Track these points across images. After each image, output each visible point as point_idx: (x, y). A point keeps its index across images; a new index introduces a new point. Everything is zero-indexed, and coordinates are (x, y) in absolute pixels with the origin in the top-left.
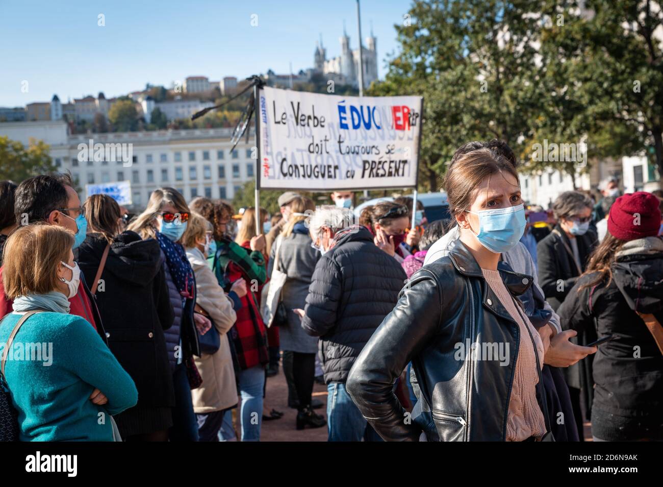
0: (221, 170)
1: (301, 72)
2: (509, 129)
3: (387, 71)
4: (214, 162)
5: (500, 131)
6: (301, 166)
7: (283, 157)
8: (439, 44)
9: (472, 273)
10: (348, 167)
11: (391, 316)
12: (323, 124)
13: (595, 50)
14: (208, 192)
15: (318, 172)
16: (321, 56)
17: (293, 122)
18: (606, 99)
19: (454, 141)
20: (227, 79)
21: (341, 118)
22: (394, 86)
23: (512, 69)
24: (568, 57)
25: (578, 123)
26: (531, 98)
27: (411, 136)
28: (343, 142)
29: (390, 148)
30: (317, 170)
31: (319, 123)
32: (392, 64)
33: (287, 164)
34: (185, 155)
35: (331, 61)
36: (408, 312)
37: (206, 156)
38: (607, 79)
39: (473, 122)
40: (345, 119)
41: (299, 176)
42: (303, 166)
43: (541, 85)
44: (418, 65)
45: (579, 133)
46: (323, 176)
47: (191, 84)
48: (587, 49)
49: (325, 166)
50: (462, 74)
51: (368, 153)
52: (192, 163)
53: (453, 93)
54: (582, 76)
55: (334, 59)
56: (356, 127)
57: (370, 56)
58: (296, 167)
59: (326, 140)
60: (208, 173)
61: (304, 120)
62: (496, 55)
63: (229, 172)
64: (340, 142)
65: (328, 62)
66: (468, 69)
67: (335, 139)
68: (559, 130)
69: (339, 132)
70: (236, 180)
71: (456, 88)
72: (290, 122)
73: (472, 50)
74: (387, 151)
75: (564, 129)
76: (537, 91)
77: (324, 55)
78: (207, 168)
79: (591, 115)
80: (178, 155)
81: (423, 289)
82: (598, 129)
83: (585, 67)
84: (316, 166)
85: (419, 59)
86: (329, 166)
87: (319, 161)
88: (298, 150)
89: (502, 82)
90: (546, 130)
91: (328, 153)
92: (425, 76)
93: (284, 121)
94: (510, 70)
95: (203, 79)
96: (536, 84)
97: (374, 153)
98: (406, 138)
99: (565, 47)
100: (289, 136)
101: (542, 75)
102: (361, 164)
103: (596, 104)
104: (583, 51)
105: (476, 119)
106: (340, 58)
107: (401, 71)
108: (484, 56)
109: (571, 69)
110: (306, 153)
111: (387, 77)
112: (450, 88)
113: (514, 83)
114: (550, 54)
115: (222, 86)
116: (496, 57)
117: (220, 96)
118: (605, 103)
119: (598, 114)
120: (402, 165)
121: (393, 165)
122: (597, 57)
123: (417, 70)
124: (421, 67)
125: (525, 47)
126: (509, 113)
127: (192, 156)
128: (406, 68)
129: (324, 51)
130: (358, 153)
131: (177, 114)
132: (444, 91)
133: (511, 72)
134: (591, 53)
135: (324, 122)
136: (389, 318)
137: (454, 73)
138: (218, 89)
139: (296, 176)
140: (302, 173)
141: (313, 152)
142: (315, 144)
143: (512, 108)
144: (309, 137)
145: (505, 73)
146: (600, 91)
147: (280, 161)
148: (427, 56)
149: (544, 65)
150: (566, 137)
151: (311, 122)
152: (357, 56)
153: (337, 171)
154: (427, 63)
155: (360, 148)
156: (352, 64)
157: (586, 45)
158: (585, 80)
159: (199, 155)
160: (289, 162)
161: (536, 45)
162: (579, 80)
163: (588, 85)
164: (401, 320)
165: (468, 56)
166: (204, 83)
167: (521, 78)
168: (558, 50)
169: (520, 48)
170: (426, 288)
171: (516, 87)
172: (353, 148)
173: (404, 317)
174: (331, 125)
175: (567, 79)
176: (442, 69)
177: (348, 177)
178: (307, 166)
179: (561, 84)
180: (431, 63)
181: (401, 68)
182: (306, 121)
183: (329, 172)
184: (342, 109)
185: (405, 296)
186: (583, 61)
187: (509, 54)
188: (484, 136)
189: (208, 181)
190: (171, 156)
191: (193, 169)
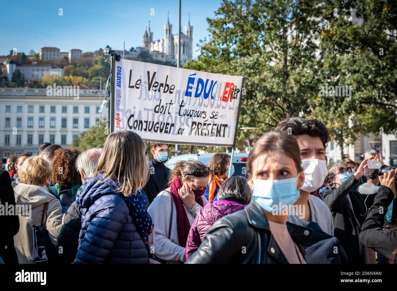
0: (64, 121)
1: (132, 49)
2: (292, 105)
3: (199, 53)
4: (59, 115)
5: (285, 106)
6: (145, 122)
7: (132, 113)
8: (241, 35)
9: (261, 226)
10: (181, 126)
11: (196, 254)
12: (172, 91)
13: (362, 49)
14: (52, 138)
15: (158, 128)
16: (149, 38)
17: (146, 87)
18: (369, 88)
19: (249, 112)
20: (73, 51)
21: (188, 87)
22: (204, 65)
23: (297, 59)
24: (342, 53)
25: (347, 105)
26: (311, 82)
27: (232, 106)
28: (183, 106)
29: (214, 114)
30: (157, 125)
31: (169, 89)
32: (204, 48)
33: (133, 119)
34: (37, 108)
35: (156, 42)
36: (210, 252)
37: (53, 110)
38: (371, 72)
39: (264, 98)
40: (191, 88)
41: (141, 130)
42: (147, 122)
43: (319, 73)
44: (223, 50)
45: (348, 112)
46: (161, 131)
47: (45, 53)
48: (357, 48)
49: (164, 123)
50: (257, 60)
51: (198, 116)
52: (42, 115)
53: (250, 75)
54: (352, 68)
55: (159, 41)
56: (197, 96)
57: (187, 41)
58: (141, 122)
59: (170, 104)
60: (53, 123)
61: (156, 87)
62: (285, 47)
63: (70, 123)
64: (181, 106)
65: (154, 43)
66: (262, 56)
67: (179, 103)
68: (332, 109)
69: (183, 98)
70: (75, 130)
71: (252, 71)
72: (143, 88)
73: (266, 43)
74: (212, 116)
75: (336, 109)
76: (316, 77)
77: (151, 38)
78: (53, 119)
79: (358, 100)
80: (31, 107)
81: (223, 235)
82: (363, 111)
83: (355, 62)
84: (158, 123)
85: (225, 46)
86: (168, 124)
87: (161, 119)
88: (145, 109)
89: (289, 68)
90: (322, 109)
91: (169, 113)
92: (229, 60)
93: (138, 86)
94: (295, 59)
95: (55, 50)
96: (316, 72)
97: (202, 117)
98: (228, 107)
99: (340, 45)
100: (139, 98)
101: (321, 65)
102: (190, 124)
103: (362, 91)
104: (353, 49)
105: (266, 96)
106: (163, 40)
107: (210, 54)
108: (276, 48)
109: (343, 63)
110: (151, 113)
111: (199, 58)
112: (248, 70)
113: (298, 70)
114: (328, 50)
115: (70, 56)
116: (285, 49)
117: (68, 64)
118: (369, 91)
119: (363, 98)
120: (222, 128)
121: (215, 127)
122: (364, 55)
123: (223, 54)
124: (226, 52)
125: (308, 43)
126: (293, 93)
127: (42, 109)
128: (214, 52)
129: (152, 34)
130: (191, 116)
131: (33, 75)
132: (243, 72)
133: (295, 61)
134: (359, 51)
135: (173, 89)
136: (194, 257)
137: (252, 59)
138: (66, 58)
139: (139, 129)
140: (144, 127)
141: (158, 112)
142: (161, 106)
143: (295, 89)
144: (157, 100)
145: (291, 62)
146: (365, 81)
147: (128, 116)
148: (231, 44)
149: (322, 58)
150: (338, 115)
151: (162, 89)
152: (176, 40)
153: (172, 128)
154: (231, 50)
155: (194, 112)
156: (172, 46)
157: (356, 45)
158: (355, 72)
159: (47, 108)
160: (136, 118)
161: (317, 42)
162: (349, 71)
163: (356, 76)
164: (203, 259)
165: (263, 46)
166: (56, 53)
167: (303, 67)
168: (334, 47)
169: (304, 44)
170: (225, 234)
171: (299, 74)
172: (189, 111)
173: (206, 256)
174: (179, 92)
175: (340, 70)
176: (242, 55)
177: (179, 133)
178: (150, 122)
179: (335, 73)
180: (234, 49)
181: (210, 52)
182: (158, 88)
183: (166, 128)
184: (191, 80)
185: (208, 240)
186: (353, 57)
187: (295, 47)
188: (272, 110)
189: (53, 129)
190: (25, 108)
191: (41, 119)
